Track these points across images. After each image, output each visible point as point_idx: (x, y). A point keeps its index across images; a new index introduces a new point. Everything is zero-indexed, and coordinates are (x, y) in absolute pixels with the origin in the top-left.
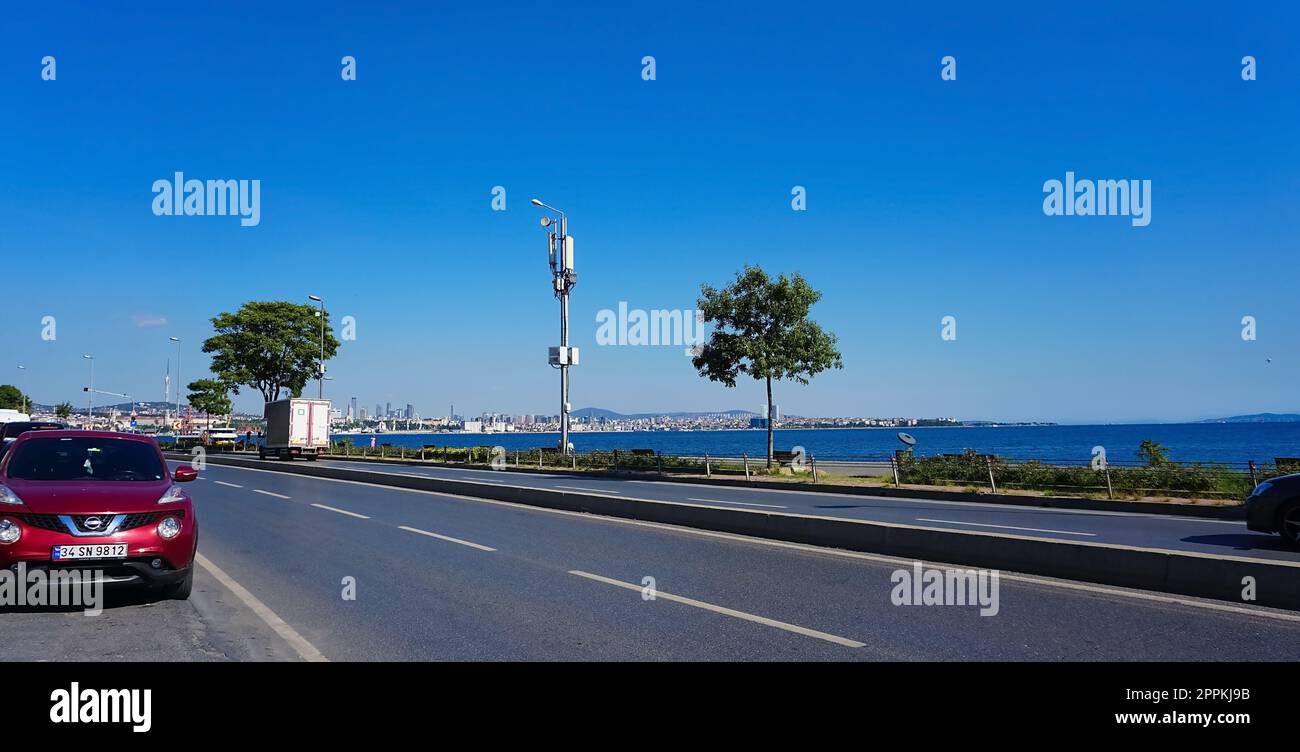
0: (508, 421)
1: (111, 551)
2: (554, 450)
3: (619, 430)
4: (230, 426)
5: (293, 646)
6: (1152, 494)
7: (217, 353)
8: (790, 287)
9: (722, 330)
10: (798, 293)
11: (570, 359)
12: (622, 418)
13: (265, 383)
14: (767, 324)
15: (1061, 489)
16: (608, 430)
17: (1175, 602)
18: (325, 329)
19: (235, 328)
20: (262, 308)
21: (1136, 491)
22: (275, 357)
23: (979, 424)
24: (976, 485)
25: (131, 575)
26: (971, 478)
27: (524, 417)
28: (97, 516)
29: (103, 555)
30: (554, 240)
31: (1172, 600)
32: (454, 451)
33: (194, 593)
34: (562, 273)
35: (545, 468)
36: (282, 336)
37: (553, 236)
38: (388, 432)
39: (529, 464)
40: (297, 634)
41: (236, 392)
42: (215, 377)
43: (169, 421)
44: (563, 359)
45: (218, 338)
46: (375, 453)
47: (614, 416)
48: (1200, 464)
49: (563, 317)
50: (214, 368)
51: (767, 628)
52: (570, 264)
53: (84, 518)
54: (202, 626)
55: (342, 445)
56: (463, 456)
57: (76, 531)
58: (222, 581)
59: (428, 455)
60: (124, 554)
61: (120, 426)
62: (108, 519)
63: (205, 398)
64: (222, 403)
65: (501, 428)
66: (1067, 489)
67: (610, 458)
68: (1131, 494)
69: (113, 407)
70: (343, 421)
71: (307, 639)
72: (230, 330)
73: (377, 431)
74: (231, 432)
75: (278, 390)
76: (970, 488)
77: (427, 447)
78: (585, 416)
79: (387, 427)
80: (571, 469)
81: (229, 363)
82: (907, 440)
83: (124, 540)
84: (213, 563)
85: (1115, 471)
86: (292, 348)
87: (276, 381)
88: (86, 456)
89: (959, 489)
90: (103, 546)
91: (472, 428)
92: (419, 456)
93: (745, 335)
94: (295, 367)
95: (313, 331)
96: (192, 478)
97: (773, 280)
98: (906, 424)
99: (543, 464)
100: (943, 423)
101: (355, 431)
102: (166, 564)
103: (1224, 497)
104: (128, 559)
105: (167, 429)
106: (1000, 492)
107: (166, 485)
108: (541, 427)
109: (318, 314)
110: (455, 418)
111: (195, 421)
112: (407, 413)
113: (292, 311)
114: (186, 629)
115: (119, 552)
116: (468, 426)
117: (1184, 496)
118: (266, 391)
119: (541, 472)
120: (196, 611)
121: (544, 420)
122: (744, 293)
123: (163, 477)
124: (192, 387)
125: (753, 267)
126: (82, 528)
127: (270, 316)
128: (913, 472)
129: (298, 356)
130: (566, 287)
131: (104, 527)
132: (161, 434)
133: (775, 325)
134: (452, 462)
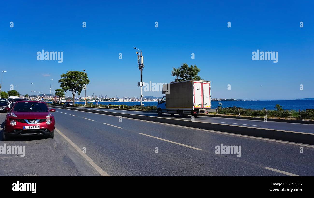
0: (129, 99)
1: (36, 127)
2: (139, 106)
3: (155, 101)
4: (65, 100)
5: (76, 149)
6: (276, 117)
7: (61, 83)
8: (193, 68)
9: (178, 78)
10: (195, 69)
11: (142, 85)
12: (156, 98)
13: (73, 90)
14: (188, 77)
15: (255, 116)
16: (153, 101)
17: (275, 141)
18: (86, 78)
19: (66, 77)
20: (72, 72)
21: (273, 116)
22: (75, 84)
23: (241, 100)
24: (236, 114)
25: (41, 133)
26: (235, 113)
27: (133, 98)
28: (33, 120)
29: (34, 128)
30: (139, 57)
31: (274, 141)
32: (116, 106)
33: (55, 137)
34: (141, 64)
35: (137, 110)
36: (76, 79)
37: (139, 56)
38: (101, 101)
39: (133, 109)
40: (77, 146)
41: (66, 92)
42: (61, 88)
43: (51, 98)
44: (141, 85)
45: (62, 79)
46: (98, 106)
47: (154, 98)
48: (288, 110)
49: (141, 75)
50: (61, 86)
51: (181, 146)
52: (143, 62)
53: (30, 120)
54: (56, 144)
55: (90, 104)
56: (118, 107)
57: (28, 123)
58: (61, 134)
59: (110, 107)
60: (39, 128)
61: (40, 100)
62: (35, 121)
63: (59, 93)
64: (63, 94)
65: (128, 100)
66: (257, 116)
67: (152, 108)
68: (271, 117)
69: (38, 95)
70: (91, 99)
71: (79, 147)
72: (64, 78)
73: (99, 101)
74: (65, 101)
75: (76, 91)
76: (234, 115)
77: (110, 105)
78: (147, 98)
79: (101, 100)
80: (142, 110)
81: (64, 85)
82: (220, 104)
83: (39, 125)
84: (59, 130)
85: (268, 112)
86: (79, 82)
87: (75, 89)
88: (31, 106)
89: (232, 115)
90: (34, 126)
91: (121, 100)
92: (108, 107)
93: (183, 79)
94: (80, 86)
95: (84, 78)
96: (54, 111)
97: (189, 66)
98: (223, 100)
99: (136, 109)
100: (232, 100)
101: (94, 101)
102: (48, 131)
103: (293, 118)
104: (40, 129)
105: (50, 100)
106: (241, 116)
107: (49, 113)
108: (137, 100)
109: (85, 74)
110: (117, 98)
111: (57, 98)
112: (106, 97)
113: (79, 73)
114: (53, 145)
115: (38, 128)
116: (120, 100)
117: (284, 117)
118: (73, 92)
119: (136, 111)
120: (55, 141)
121: (138, 99)
122: (183, 69)
123: (48, 111)
124: (56, 91)
125: (185, 64)
126: (30, 122)
127: (74, 74)
128: (221, 112)
129: (80, 84)
130: (142, 68)
131: (34, 122)
132: (49, 101)
133: (190, 77)
134: (115, 108)
